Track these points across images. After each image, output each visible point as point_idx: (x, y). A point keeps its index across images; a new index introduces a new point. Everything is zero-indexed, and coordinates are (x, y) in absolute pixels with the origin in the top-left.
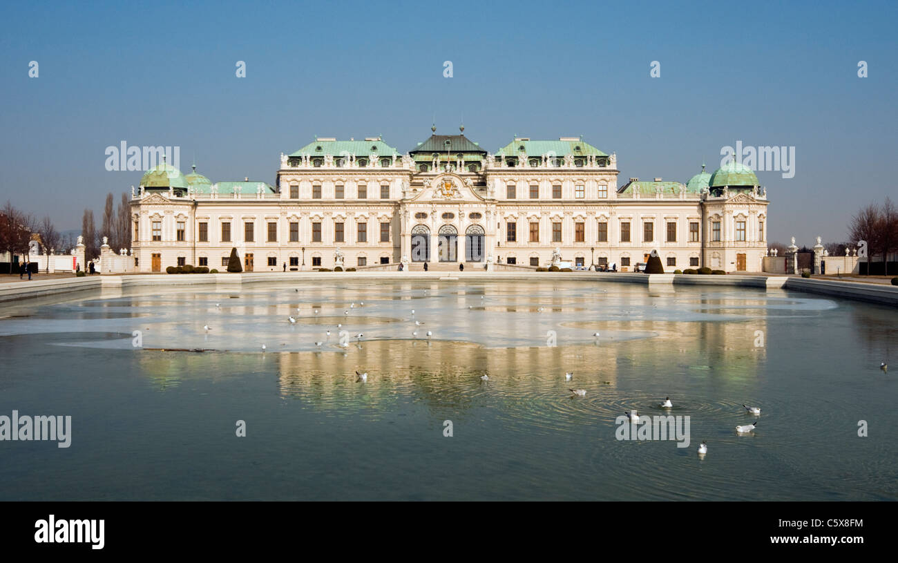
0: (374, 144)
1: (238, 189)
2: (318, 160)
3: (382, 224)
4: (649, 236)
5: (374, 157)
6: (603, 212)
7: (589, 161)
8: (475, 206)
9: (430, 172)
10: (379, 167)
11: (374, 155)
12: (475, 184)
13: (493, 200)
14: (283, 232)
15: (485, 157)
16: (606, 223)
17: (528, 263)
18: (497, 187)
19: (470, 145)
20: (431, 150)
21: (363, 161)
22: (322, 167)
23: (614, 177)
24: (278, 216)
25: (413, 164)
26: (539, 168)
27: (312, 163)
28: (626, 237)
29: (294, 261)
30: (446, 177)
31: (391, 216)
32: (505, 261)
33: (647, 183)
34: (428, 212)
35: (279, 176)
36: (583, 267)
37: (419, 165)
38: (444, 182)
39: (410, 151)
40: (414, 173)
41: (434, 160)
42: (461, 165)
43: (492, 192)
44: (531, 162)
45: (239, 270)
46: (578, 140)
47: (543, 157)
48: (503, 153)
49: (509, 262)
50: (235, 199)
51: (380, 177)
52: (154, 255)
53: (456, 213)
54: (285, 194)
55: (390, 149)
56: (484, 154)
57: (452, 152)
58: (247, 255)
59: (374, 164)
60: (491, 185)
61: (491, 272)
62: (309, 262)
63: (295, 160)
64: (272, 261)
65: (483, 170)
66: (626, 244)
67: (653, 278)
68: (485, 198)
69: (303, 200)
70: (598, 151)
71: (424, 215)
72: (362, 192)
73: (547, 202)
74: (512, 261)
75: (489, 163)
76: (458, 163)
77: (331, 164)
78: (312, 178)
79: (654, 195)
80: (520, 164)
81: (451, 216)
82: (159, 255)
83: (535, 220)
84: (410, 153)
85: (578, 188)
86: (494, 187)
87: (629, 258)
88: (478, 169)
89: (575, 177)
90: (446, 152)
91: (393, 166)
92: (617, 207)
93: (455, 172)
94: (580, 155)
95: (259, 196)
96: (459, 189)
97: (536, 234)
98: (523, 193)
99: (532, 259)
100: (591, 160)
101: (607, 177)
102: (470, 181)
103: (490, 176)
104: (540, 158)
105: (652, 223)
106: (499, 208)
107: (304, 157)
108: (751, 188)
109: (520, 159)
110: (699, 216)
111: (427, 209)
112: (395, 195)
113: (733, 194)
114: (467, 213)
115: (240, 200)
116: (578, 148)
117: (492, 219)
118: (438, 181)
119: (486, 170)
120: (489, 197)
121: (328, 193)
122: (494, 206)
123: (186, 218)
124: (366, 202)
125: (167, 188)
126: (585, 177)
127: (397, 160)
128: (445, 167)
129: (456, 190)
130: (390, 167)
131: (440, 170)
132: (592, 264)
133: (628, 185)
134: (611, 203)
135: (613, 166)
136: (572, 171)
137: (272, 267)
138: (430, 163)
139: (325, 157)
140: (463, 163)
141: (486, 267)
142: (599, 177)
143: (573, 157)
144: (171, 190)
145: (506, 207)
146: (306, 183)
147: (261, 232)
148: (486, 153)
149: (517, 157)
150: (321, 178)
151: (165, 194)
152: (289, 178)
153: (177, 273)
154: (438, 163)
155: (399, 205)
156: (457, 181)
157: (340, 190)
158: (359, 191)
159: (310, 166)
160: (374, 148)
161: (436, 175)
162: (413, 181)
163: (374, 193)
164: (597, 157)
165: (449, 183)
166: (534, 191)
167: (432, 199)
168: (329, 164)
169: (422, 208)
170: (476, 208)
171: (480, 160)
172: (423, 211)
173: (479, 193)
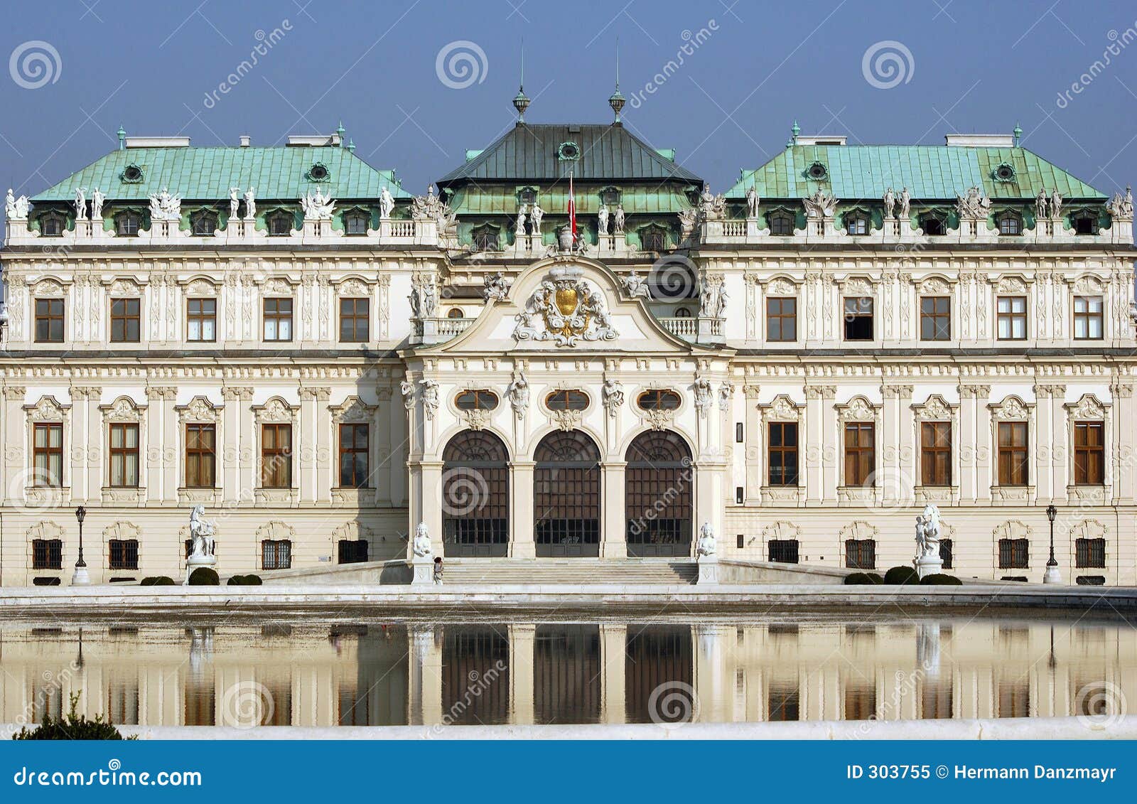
0: (317, 157)
2: (130, 214)
3: (347, 430)
5: (318, 206)
6: (1090, 386)
9: (507, 251)
10: (334, 235)
11: (319, 197)
13: (720, 347)
15: (694, 198)
17: (838, 560)
18: (736, 301)
19: (646, 159)
20: (511, 175)
21: (280, 214)
22: (144, 237)
23: (1125, 268)
25: (449, 222)
26: (876, 237)
27: (110, 222)
29: (48, 554)
30: (559, 271)
31: (374, 400)
32: (759, 553)
34: (501, 388)
37: (471, 226)
38: (550, 285)
39: (439, 179)
40: (452, 254)
41: (524, 210)
42: (611, 228)
43: (716, 322)
44: (848, 221)
46: (1007, 143)
48: (753, 186)
49: (774, 556)
51: (338, 271)
53: (594, 391)
54: (20, 327)
55: (373, 173)
56: (693, 188)
57: (583, 184)
59: (319, 225)
62: (98, 556)
63: (53, 214)
65: (686, 243)
68: (690, 338)
69: (77, 348)
71: (486, 399)
73: (902, 352)
74: (784, 551)
76: (604, 217)
77: (174, 228)
78: (107, 272)
80: (811, 226)
81: (579, 400)
83: (863, 415)
84: (441, 185)
85: (1002, 306)
86: (722, 304)
88: (669, 241)
89: (996, 270)
90: (563, 184)
91: (384, 233)
93: (590, 253)
94: (1012, 196)
96: (604, 311)
97: (867, 461)
98: (820, 324)
99: (851, 544)
101: (1103, 270)
102: (643, 283)
103: (711, 266)
106: (739, 372)
107: (83, 205)
109: (811, 209)
111: (495, 379)
112: (388, 330)
114: (631, 391)
116: (1005, 172)
117: (715, 412)
118: (533, 283)
119: (698, 245)
120: (704, 337)
121: (164, 323)
122: (722, 366)
124: (290, 355)
126: (1028, 270)
128: (558, 233)
129: (593, 313)
130: (374, 237)
131: (541, 245)
134: (1115, 356)
135: (1119, 233)
136: (986, 247)
138: (509, 221)
139: (155, 202)
141: (691, 573)
142: (1075, 270)
143: (986, 203)
145: (764, 371)
146: (87, 288)
148: (700, 185)
149: (800, 202)
150: (141, 272)
152: (34, 272)
155: (403, 366)
157: (202, 313)
158: (268, 318)
159: (103, 234)
161: (528, 262)
162: (449, 281)
163: (316, 323)
164: (1065, 201)
165: (568, 291)
166: (857, 317)
167: (510, 346)
168: (166, 225)
169: (478, 376)
170: (661, 375)
171: (676, 208)
172: (481, 385)
173: (672, 322)
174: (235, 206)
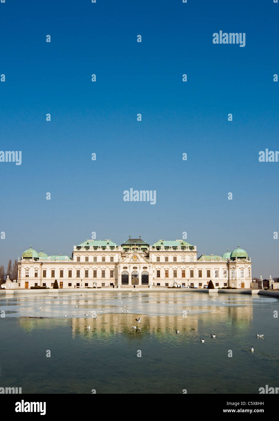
1: (58, 258)
2: (87, 248)
3: (111, 271)
4: (209, 275)
6: (191, 267)
7: (186, 248)
8: (145, 264)
9: (128, 252)
10: (110, 250)
11: (108, 246)
12: (145, 256)
13: (152, 262)
14: (74, 274)
15: (148, 246)
16: (193, 271)
17: (164, 285)
18: (153, 257)
19: (143, 242)
20: (129, 244)
21: (104, 248)
22: (89, 250)
23: (196, 254)
24: (72, 268)
25: (122, 249)
26: (168, 250)
27: (85, 249)
28: (200, 275)
29: (78, 284)
30: (134, 254)
31: (114, 268)
32: (156, 285)
33: (208, 256)
34: (128, 267)
35: (73, 253)
36: (185, 287)
37: (124, 249)
38: (133, 256)
40: (123, 252)
41: (130, 248)
42: (140, 250)
43: (151, 259)
44: (165, 249)
45: (57, 288)
46: (182, 240)
47: (170, 247)
48: (155, 245)
49: (157, 285)
50: (57, 262)
51: (110, 254)
52: (26, 282)
53: (138, 267)
54: (75, 260)
55: (114, 243)
56: (148, 245)
57: (137, 245)
58: (60, 282)
59: (108, 249)
60: (151, 257)
61: (151, 288)
62: (84, 285)
63: (79, 248)
64: (70, 285)
65: (148, 251)
66: (200, 278)
67: (210, 290)
68: (148, 261)
69: (82, 262)
70: (190, 245)
71: (126, 268)
72: (104, 259)
73: (171, 263)
74: (159, 284)
75: (150, 249)
76: (139, 248)
77: (92, 249)
78: (85, 254)
79: (210, 260)
80: (161, 249)
81: (136, 268)
82: (28, 282)
83: (167, 270)
84: (121, 245)
85: (182, 258)
86: (152, 257)
87: (201, 283)
88: (146, 251)
89: (181, 254)
90: (134, 245)
91: (115, 250)
92: (197, 265)
93: (137, 252)
94: (183, 246)
95: (65, 261)
96: (139, 258)
97: (167, 275)
98: (162, 260)
99: (166, 284)
100: (187, 248)
101: (193, 254)
102: (143, 255)
103: (150, 254)
104: (169, 247)
105: (210, 271)
106: (154, 265)
107: (82, 247)
108: (245, 258)
109: (161, 247)
110: (227, 268)
111: (127, 266)
112: (116, 260)
113: (239, 260)
114: (142, 267)
115: (58, 262)
116: (182, 243)
117: (151, 269)
118: (131, 255)
119: (149, 251)
120: (150, 261)
121: (91, 260)
122: (152, 264)
123: (38, 268)
124: (105, 263)
125: (32, 258)
126: (185, 254)
127: (116, 248)
128: (134, 250)
130: (114, 250)
131: (132, 252)
132: (188, 286)
133: (201, 257)
134: (195, 263)
135: (195, 250)
136: (180, 252)
137: (70, 287)
138: (129, 249)
139: (90, 246)
140: (141, 249)
141: (149, 287)
142: (190, 254)
143: (180, 247)
144: (33, 258)
145: (156, 265)
146: (83, 256)
147: (66, 274)
148: (149, 245)
149: (160, 247)
150: (89, 254)
151: (31, 260)
152: (77, 254)
153: (34, 289)
154: (132, 249)
155: (117, 264)
156: (138, 255)
157: (95, 259)
158: (102, 259)
159: (84, 250)
160: (108, 243)
161: (130, 253)
162: (122, 255)
163: (108, 260)
164: (189, 247)
165: (135, 256)
166: (167, 259)
167: (129, 262)
168: (91, 249)
169: (125, 265)
170: (145, 265)
171: (146, 248)
172: (126, 266)
173: (146, 259)
174: (99, 247)
